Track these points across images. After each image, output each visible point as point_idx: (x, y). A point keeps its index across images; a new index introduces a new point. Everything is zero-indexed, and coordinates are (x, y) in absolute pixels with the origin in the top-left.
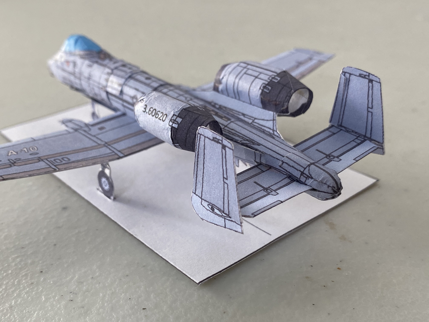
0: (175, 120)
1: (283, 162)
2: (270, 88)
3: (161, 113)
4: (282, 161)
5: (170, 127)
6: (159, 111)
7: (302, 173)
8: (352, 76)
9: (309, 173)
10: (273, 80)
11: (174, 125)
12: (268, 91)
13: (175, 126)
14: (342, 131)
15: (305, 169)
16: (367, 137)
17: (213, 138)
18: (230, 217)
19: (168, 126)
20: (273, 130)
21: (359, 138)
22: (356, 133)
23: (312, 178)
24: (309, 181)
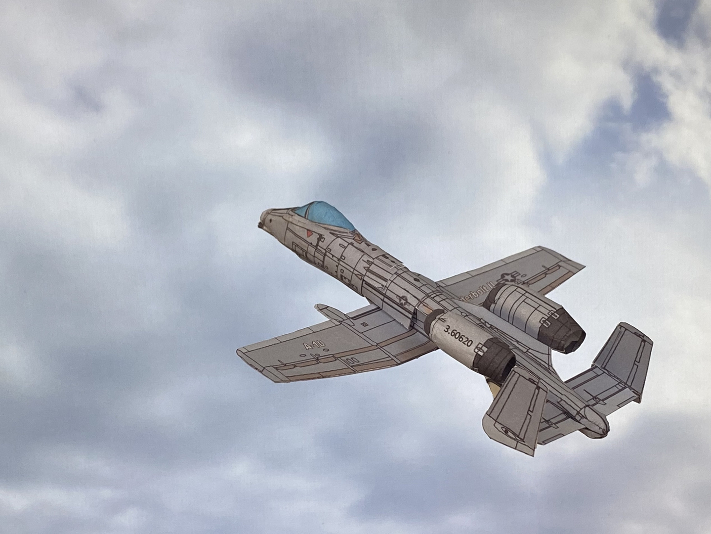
0: (481, 348)
1: (562, 400)
2: (550, 324)
3: (466, 338)
4: (561, 398)
5: (475, 354)
6: (464, 336)
7: (578, 413)
8: (627, 331)
9: (585, 414)
10: (552, 316)
11: (479, 353)
12: (547, 327)
13: (481, 354)
14: (605, 374)
15: (581, 409)
16: (627, 385)
17: (529, 378)
18: (524, 442)
19: (473, 351)
20: (548, 365)
21: (620, 384)
22: (618, 378)
23: (586, 418)
24: (584, 421)
